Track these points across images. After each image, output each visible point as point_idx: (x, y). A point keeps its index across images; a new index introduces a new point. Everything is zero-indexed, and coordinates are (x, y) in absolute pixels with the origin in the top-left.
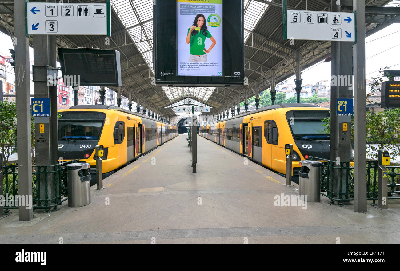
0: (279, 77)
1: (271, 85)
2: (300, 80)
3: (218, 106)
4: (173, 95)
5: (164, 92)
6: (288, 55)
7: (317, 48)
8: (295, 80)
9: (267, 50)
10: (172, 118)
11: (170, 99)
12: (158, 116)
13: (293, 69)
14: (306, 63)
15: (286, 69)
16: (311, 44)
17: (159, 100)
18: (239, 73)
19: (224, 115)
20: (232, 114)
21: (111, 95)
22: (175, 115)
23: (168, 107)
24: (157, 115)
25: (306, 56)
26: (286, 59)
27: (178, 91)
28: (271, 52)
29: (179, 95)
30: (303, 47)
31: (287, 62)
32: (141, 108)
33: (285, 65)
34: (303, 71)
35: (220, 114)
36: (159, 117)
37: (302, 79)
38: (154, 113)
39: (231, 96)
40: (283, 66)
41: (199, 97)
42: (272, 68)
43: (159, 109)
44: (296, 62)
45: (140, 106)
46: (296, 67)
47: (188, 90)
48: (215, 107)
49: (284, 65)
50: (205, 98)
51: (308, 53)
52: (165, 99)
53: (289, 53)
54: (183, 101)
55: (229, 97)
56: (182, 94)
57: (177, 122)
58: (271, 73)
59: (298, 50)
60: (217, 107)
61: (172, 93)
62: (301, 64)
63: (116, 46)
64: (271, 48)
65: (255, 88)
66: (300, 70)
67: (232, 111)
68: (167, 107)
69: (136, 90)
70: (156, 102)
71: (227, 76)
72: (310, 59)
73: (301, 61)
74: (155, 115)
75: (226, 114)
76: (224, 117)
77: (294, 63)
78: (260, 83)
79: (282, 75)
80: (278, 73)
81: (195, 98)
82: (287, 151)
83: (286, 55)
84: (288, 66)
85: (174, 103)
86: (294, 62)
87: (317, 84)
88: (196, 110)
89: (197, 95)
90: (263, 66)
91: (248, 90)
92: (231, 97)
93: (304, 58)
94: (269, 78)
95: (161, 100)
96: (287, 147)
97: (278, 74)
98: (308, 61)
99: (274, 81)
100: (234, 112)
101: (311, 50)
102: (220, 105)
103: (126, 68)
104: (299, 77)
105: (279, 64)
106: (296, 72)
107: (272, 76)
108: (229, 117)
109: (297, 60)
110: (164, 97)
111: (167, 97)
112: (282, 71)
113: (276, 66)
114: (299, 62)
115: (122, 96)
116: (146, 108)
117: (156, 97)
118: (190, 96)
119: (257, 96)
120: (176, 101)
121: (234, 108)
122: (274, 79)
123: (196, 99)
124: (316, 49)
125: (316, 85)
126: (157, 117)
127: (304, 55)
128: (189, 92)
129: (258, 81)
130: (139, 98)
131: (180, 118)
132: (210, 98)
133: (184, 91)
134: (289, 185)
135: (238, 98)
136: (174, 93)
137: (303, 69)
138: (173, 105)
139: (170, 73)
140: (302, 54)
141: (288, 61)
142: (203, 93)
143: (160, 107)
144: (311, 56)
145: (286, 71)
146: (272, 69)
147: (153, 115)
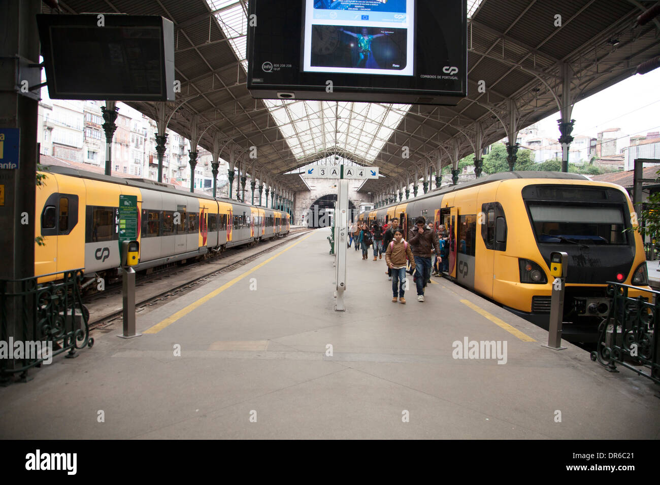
0: (526, 115)
1: (508, 131)
2: (568, 122)
3: (395, 172)
4: (302, 147)
5: (285, 141)
6: (544, 70)
7: (607, 57)
8: (559, 121)
9: (501, 59)
10: (299, 194)
11: (297, 157)
12: (270, 190)
13: (556, 100)
14: (582, 87)
15: (539, 99)
16: (594, 47)
17: (273, 157)
18: (455, 70)
19: (407, 192)
20: (425, 190)
21: (180, 146)
22: (307, 190)
23: (293, 172)
24: (270, 187)
25: (583, 73)
26: (542, 77)
27: (313, 139)
28: (509, 63)
29: (315, 147)
30: (576, 53)
31: (541, 84)
32: (236, 173)
33: (538, 90)
34: (576, 104)
35: (398, 191)
36: (272, 193)
37: (573, 121)
38: (264, 184)
39: (423, 152)
40: (534, 93)
41: (357, 152)
42: (511, 96)
43: (273, 177)
44: (561, 86)
45: (236, 169)
46: (560, 96)
47: (334, 138)
48: (390, 174)
49: (536, 90)
50: (368, 156)
51: (586, 67)
52: (288, 156)
53: (547, 67)
54: (324, 160)
55: (420, 154)
56: (321, 146)
57: (309, 204)
58: (508, 109)
59: (566, 60)
60: (394, 175)
61: (301, 144)
62: (571, 90)
63: (192, 46)
64: (509, 54)
65: (473, 137)
66: (569, 101)
67: (425, 184)
68: (289, 173)
69: (229, 136)
70: (266, 162)
71: (425, 76)
72: (589, 80)
73: (572, 82)
74: (265, 187)
75: (412, 190)
76: (407, 196)
77: (557, 88)
78: (486, 126)
79: (530, 113)
80: (522, 107)
81: (348, 154)
82: (555, 269)
83: (541, 70)
84: (544, 93)
85: (304, 165)
86: (557, 85)
87: (600, 135)
88: (349, 172)
89: (354, 149)
90: (492, 91)
91: (459, 141)
92: (424, 154)
93: (578, 78)
94: (504, 117)
95: (278, 157)
96: (555, 260)
97: (522, 109)
98: (585, 84)
99: (515, 124)
100: (429, 187)
101: (594, 61)
102: (400, 170)
103: (210, 91)
104: (567, 117)
105: (525, 89)
106: (560, 105)
107: (510, 113)
108: (418, 195)
109: (563, 82)
110: (283, 150)
111: (290, 151)
112: (531, 103)
113: (519, 93)
114: (567, 86)
115: (199, 148)
116: (247, 174)
117: (269, 152)
118: (339, 150)
119: (477, 155)
120: (309, 161)
121: (429, 180)
122: (515, 121)
123: (350, 157)
124: (603, 60)
125: (596, 138)
126: (270, 192)
127: (578, 72)
128: (336, 143)
129: (481, 123)
130: (235, 153)
131: (316, 196)
132: (379, 156)
133: (327, 141)
134: (556, 347)
135: (437, 157)
136: (305, 144)
137: (576, 102)
138: (302, 169)
139: (284, 66)
140: (576, 69)
141: (544, 82)
142: (366, 146)
143: (275, 172)
144: (592, 73)
145: (540, 103)
146: (511, 98)
147: (261, 188)
